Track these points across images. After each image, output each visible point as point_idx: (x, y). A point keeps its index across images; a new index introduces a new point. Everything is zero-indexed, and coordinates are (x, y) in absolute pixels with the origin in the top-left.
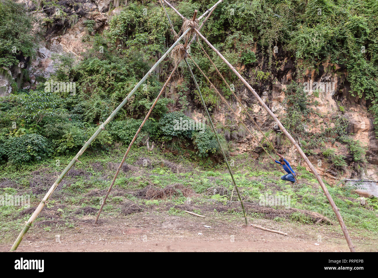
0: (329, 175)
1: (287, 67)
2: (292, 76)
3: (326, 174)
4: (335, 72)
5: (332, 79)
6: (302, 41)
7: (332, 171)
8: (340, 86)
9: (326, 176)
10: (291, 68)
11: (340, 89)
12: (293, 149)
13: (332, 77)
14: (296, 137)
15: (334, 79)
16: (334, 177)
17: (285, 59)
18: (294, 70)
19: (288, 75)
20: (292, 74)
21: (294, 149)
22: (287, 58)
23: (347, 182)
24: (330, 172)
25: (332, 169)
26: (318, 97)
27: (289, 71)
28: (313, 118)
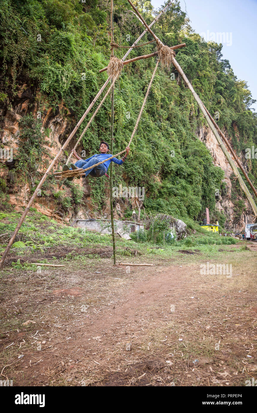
0: (57, 216)
1: (26, 95)
2: (29, 107)
3: (55, 215)
4: (66, 116)
5: (62, 122)
6: (50, 74)
7: (60, 212)
8: (67, 131)
9: (55, 217)
10: (29, 98)
11: (66, 134)
12: (25, 189)
13: (63, 120)
14: (30, 176)
15: (64, 123)
16: (61, 218)
17: (24, 85)
18: (32, 101)
19: (24, 105)
20: (29, 105)
21: (27, 189)
22: (26, 85)
23: (79, 222)
24: (58, 214)
25: (60, 211)
26: (49, 137)
27: (26, 100)
28: (45, 157)
